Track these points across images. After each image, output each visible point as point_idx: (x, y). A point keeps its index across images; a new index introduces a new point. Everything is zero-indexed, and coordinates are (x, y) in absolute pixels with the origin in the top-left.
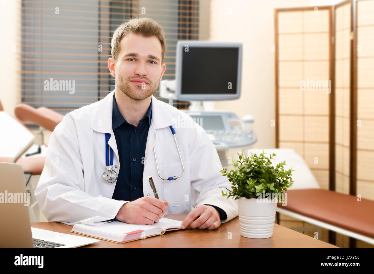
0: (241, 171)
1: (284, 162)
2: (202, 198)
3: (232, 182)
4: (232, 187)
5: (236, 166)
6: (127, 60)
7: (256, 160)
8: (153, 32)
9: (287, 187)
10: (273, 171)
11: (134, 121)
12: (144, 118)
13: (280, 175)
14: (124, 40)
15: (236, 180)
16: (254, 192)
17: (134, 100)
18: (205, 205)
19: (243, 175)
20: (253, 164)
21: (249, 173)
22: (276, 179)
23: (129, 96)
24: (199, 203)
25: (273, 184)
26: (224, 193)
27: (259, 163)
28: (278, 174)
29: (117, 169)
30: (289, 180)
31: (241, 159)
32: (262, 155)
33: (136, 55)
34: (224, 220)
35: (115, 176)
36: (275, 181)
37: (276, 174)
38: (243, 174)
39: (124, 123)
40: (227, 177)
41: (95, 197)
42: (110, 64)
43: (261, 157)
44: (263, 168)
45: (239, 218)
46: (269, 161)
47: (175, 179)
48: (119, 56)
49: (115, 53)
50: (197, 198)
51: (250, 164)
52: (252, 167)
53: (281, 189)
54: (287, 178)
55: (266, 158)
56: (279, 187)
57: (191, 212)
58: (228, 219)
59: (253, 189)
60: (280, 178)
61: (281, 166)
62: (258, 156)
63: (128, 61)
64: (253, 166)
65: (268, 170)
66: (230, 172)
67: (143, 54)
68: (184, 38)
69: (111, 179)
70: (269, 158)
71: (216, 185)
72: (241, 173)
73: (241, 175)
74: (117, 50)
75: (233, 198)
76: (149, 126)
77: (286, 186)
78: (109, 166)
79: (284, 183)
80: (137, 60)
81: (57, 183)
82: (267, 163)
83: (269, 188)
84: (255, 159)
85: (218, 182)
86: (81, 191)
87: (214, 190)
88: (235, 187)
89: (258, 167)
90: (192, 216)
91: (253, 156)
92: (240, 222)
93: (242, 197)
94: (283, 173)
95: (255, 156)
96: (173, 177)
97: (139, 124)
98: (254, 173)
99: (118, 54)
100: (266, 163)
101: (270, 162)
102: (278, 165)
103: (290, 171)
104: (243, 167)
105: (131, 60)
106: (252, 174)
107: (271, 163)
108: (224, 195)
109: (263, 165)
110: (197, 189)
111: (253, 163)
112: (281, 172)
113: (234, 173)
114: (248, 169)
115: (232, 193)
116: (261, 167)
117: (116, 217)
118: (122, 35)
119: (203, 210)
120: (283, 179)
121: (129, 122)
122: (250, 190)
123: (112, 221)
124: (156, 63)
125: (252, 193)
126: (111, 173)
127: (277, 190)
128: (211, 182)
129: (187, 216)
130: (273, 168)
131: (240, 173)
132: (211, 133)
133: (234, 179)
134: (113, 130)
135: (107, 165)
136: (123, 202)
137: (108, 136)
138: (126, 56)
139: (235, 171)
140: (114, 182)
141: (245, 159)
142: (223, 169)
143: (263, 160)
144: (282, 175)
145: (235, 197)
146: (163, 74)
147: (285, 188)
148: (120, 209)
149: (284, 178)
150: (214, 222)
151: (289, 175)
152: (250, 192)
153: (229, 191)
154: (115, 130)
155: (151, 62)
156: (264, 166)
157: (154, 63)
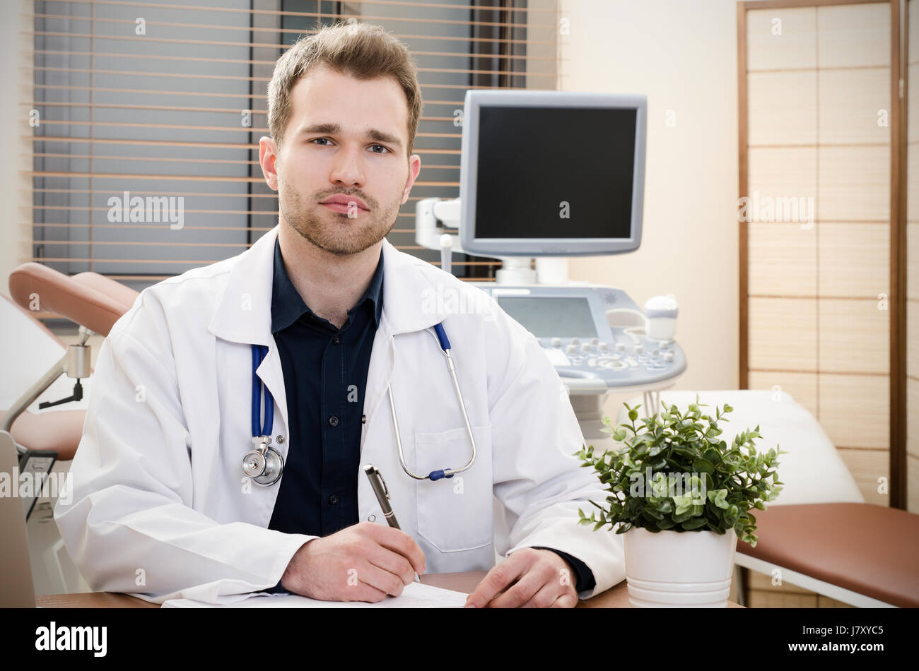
0: (632, 453)
1: (757, 429)
2: (525, 529)
3: (608, 485)
4: (609, 499)
5: (620, 440)
6: (311, 141)
7: (676, 423)
8: (384, 63)
9: (765, 500)
10: (725, 454)
11: (332, 312)
12: (360, 304)
13: (745, 465)
14: (303, 87)
15: (620, 480)
16: (671, 513)
17: (329, 254)
18: (533, 547)
19: (638, 465)
20: (669, 435)
21: (657, 459)
22: (734, 477)
23: (314, 243)
24: (517, 543)
25: (725, 492)
26: (585, 513)
27: (687, 431)
28: (738, 463)
29: (282, 445)
30: (769, 480)
31: (633, 421)
32: (692, 408)
33: (334, 129)
34: (587, 592)
35: (276, 465)
36: (730, 483)
37: (732, 463)
38: (639, 462)
39: (303, 315)
40: (595, 470)
41: (223, 524)
42: (263, 153)
43: (691, 414)
44: (697, 446)
45: (628, 585)
46: (713, 426)
47: (450, 476)
48: (288, 131)
49: (277, 123)
50: (511, 529)
51: (660, 435)
52: (666, 443)
53: (746, 505)
54: (765, 475)
55: (705, 418)
56: (740, 501)
57: (494, 568)
58: (598, 589)
59: (667, 505)
60: (744, 475)
61: (747, 439)
62: (683, 411)
63: (312, 144)
64: (668, 440)
65: (710, 452)
66: (604, 456)
67: (354, 125)
68: (486, 82)
69: (266, 473)
70: (714, 418)
71: (565, 494)
72: (633, 458)
73: (633, 466)
74: (282, 114)
75: (610, 529)
76: (374, 327)
77: (761, 496)
78: (260, 436)
79: (755, 489)
80: (336, 141)
81: (116, 484)
82: (709, 431)
83: (714, 501)
84: (672, 419)
85: (571, 484)
86: (183, 506)
87: (559, 505)
88: (618, 499)
89: (681, 441)
90: (495, 580)
91: (669, 411)
92: (631, 596)
93: (637, 527)
94: (754, 459)
95: (674, 410)
96: (442, 471)
97: (347, 322)
98: (670, 460)
99: (285, 125)
100: (704, 431)
101: (717, 430)
102: (740, 436)
103: (773, 454)
104: (637, 442)
105: (321, 141)
106: (664, 463)
107: (720, 432)
108: (585, 520)
109: (697, 436)
110: (513, 504)
111: (669, 430)
112: (746, 457)
113: (615, 459)
114: (654, 448)
115: (608, 516)
116: (690, 443)
117: (280, 582)
118: (296, 72)
119: (530, 562)
120: (752, 476)
121: (320, 315)
122: (658, 507)
123: (271, 593)
124: (390, 151)
125: (664, 515)
126: (267, 456)
127: (735, 507)
128: (552, 484)
129: (484, 580)
130: (723, 444)
131: (631, 459)
132: (558, 346)
133: (615, 476)
134: (275, 335)
135: (254, 435)
136: (301, 539)
137: (259, 352)
138: (308, 131)
139: (617, 454)
140: (275, 482)
141: (644, 420)
142: (584, 448)
143: (697, 422)
144: (749, 465)
145: (617, 526)
146: (412, 183)
147: (757, 502)
148: (293, 560)
149: (755, 473)
150: (558, 597)
151: (769, 467)
152: (659, 513)
153: (600, 510)
154: (278, 335)
155: (378, 149)
156: (699, 440)
157: (384, 150)
